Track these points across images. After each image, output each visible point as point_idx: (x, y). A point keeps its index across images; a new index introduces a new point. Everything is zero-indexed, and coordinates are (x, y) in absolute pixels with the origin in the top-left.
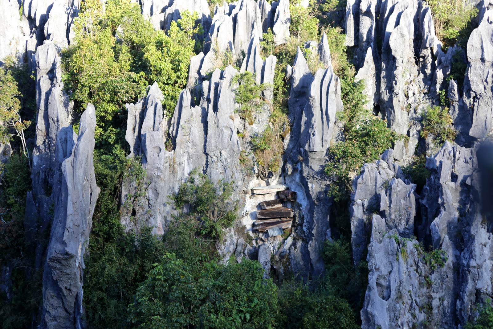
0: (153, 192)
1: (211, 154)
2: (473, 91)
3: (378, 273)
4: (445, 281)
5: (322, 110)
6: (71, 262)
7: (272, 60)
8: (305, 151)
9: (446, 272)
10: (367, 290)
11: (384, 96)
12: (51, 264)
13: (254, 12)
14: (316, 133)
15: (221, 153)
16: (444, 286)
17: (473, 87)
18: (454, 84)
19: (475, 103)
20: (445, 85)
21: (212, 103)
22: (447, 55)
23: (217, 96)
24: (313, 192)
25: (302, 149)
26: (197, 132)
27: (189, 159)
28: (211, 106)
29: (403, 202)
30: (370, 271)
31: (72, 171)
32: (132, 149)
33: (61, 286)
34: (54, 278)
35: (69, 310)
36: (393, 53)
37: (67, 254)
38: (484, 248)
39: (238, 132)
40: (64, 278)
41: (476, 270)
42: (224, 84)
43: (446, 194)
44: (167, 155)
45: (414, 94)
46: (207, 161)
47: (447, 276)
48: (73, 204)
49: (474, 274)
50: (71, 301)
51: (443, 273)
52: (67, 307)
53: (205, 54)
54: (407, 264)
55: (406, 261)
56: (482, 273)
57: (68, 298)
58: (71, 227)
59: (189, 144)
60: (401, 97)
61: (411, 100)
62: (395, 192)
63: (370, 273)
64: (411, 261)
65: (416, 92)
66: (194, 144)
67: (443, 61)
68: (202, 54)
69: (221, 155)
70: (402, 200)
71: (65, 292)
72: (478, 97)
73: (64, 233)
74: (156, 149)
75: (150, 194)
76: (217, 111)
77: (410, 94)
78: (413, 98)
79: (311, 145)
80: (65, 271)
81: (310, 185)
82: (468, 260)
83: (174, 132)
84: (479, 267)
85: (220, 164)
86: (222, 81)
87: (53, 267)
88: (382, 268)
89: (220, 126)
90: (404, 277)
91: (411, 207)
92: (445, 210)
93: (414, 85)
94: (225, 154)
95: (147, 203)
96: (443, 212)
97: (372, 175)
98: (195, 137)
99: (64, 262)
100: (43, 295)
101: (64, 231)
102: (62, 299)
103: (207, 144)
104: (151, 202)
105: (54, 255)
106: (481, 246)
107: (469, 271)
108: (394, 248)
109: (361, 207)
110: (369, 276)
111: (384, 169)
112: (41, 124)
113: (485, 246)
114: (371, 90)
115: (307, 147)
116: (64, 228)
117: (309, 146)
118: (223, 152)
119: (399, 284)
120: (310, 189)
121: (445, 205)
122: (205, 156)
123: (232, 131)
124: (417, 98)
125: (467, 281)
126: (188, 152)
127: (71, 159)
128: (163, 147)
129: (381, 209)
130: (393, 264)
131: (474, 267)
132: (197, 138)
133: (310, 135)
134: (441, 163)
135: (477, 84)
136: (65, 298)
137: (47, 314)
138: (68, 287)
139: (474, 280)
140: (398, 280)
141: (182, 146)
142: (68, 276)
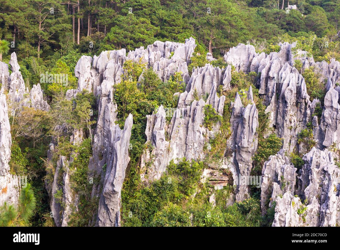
0: (158, 162)
1: (189, 144)
2: (326, 122)
3: (280, 214)
4: (312, 220)
5: (249, 126)
6: (116, 196)
7: (223, 98)
8: (239, 146)
9: (313, 215)
10: (274, 222)
11: (279, 121)
12: (105, 195)
13: (213, 73)
14: (245, 137)
15: (194, 144)
16: (312, 222)
17: (326, 120)
18: (316, 118)
19: (326, 129)
20: (312, 118)
21: (191, 118)
22: (313, 103)
23: (194, 115)
24: (241, 168)
25: (237, 146)
26: (182, 132)
27: (177, 146)
28: (190, 119)
29: (289, 177)
30: (275, 212)
31: (120, 148)
32: (148, 139)
33: (109, 208)
34: (106, 203)
35: (112, 220)
36: (286, 99)
37: (114, 191)
38: (334, 204)
39: (203, 134)
40: (111, 203)
41: (329, 215)
42: (199, 108)
43: (313, 174)
44: (166, 143)
45: (294, 121)
46: (186, 148)
47: (314, 217)
48: (119, 165)
49: (328, 217)
50: (113, 215)
51: (311, 216)
52: (111, 219)
53: (188, 92)
54: (294, 210)
55: (294, 208)
56: (332, 217)
57: (112, 214)
58: (118, 177)
59: (178, 138)
60: (288, 122)
61: (293, 124)
62: (286, 171)
63: (276, 213)
64: (296, 209)
65: (296, 120)
66: (180, 139)
67: (310, 106)
68: (186, 92)
69: (194, 145)
70: (289, 176)
71: (111, 211)
72: (329, 125)
73: (114, 180)
74: (161, 139)
75: (156, 163)
76: (194, 122)
77: (292, 121)
78: (294, 123)
79: (242, 143)
80: (112, 200)
81: (239, 165)
82: (325, 210)
83: (170, 131)
84: (331, 213)
85: (193, 150)
86: (197, 107)
87: (106, 197)
88: (282, 211)
89: (195, 130)
90: (293, 217)
91: (294, 180)
92: (312, 183)
93: (295, 117)
94: (196, 145)
95: (154, 168)
96: (311, 184)
97: (274, 162)
98: (181, 135)
99: (112, 196)
100: (99, 211)
101: (114, 179)
102: (109, 214)
103: (187, 139)
104: (156, 167)
105: (107, 191)
106: (333, 203)
107: (326, 215)
108: (289, 201)
109: (267, 178)
110: (275, 215)
111: (280, 159)
112: (100, 122)
113: (335, 203)
114: (273, 117)
115: (240, 144)
116: (114, 177)
117: (241, 144)
118: (195, 144)
119: (290, 220)
120: (239, 167)
121: (312, 180)
122: (185, 145)
123: (200, 133)
124: (296, 123)
125: (324, 221)
126: (177, 143)
127: (119, 142)
128: (164, 139)
129: (278, 180)
130: (288, 210)
131: (329, 213)
132: (182, 135)
133: (242, 138)
134: (312, 158)
135: (328, 119)
136: (111, 214)
137: (100, 221)
138: (113, 209)
139: (328, 220)
140: (289, 218)
141: (174, 139)
142: (113, 203)
